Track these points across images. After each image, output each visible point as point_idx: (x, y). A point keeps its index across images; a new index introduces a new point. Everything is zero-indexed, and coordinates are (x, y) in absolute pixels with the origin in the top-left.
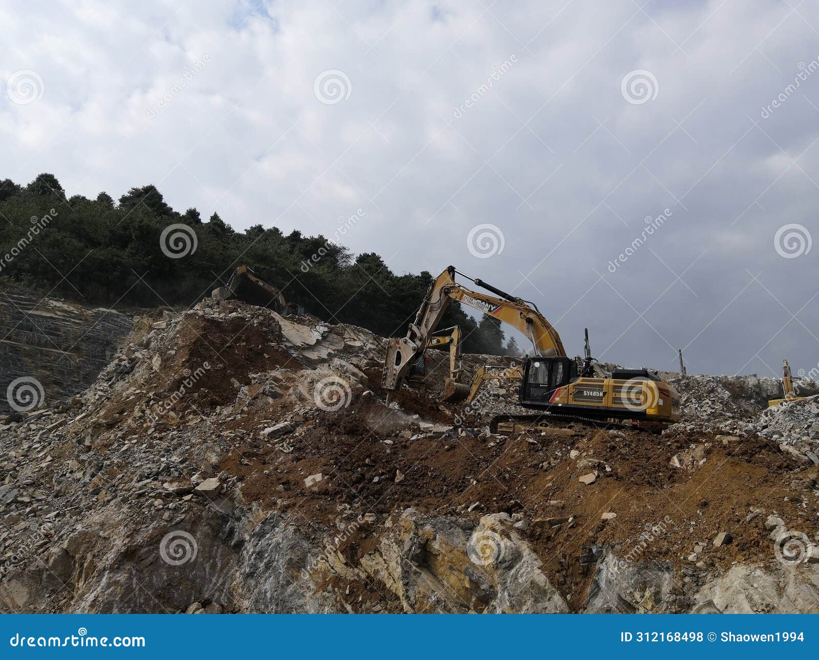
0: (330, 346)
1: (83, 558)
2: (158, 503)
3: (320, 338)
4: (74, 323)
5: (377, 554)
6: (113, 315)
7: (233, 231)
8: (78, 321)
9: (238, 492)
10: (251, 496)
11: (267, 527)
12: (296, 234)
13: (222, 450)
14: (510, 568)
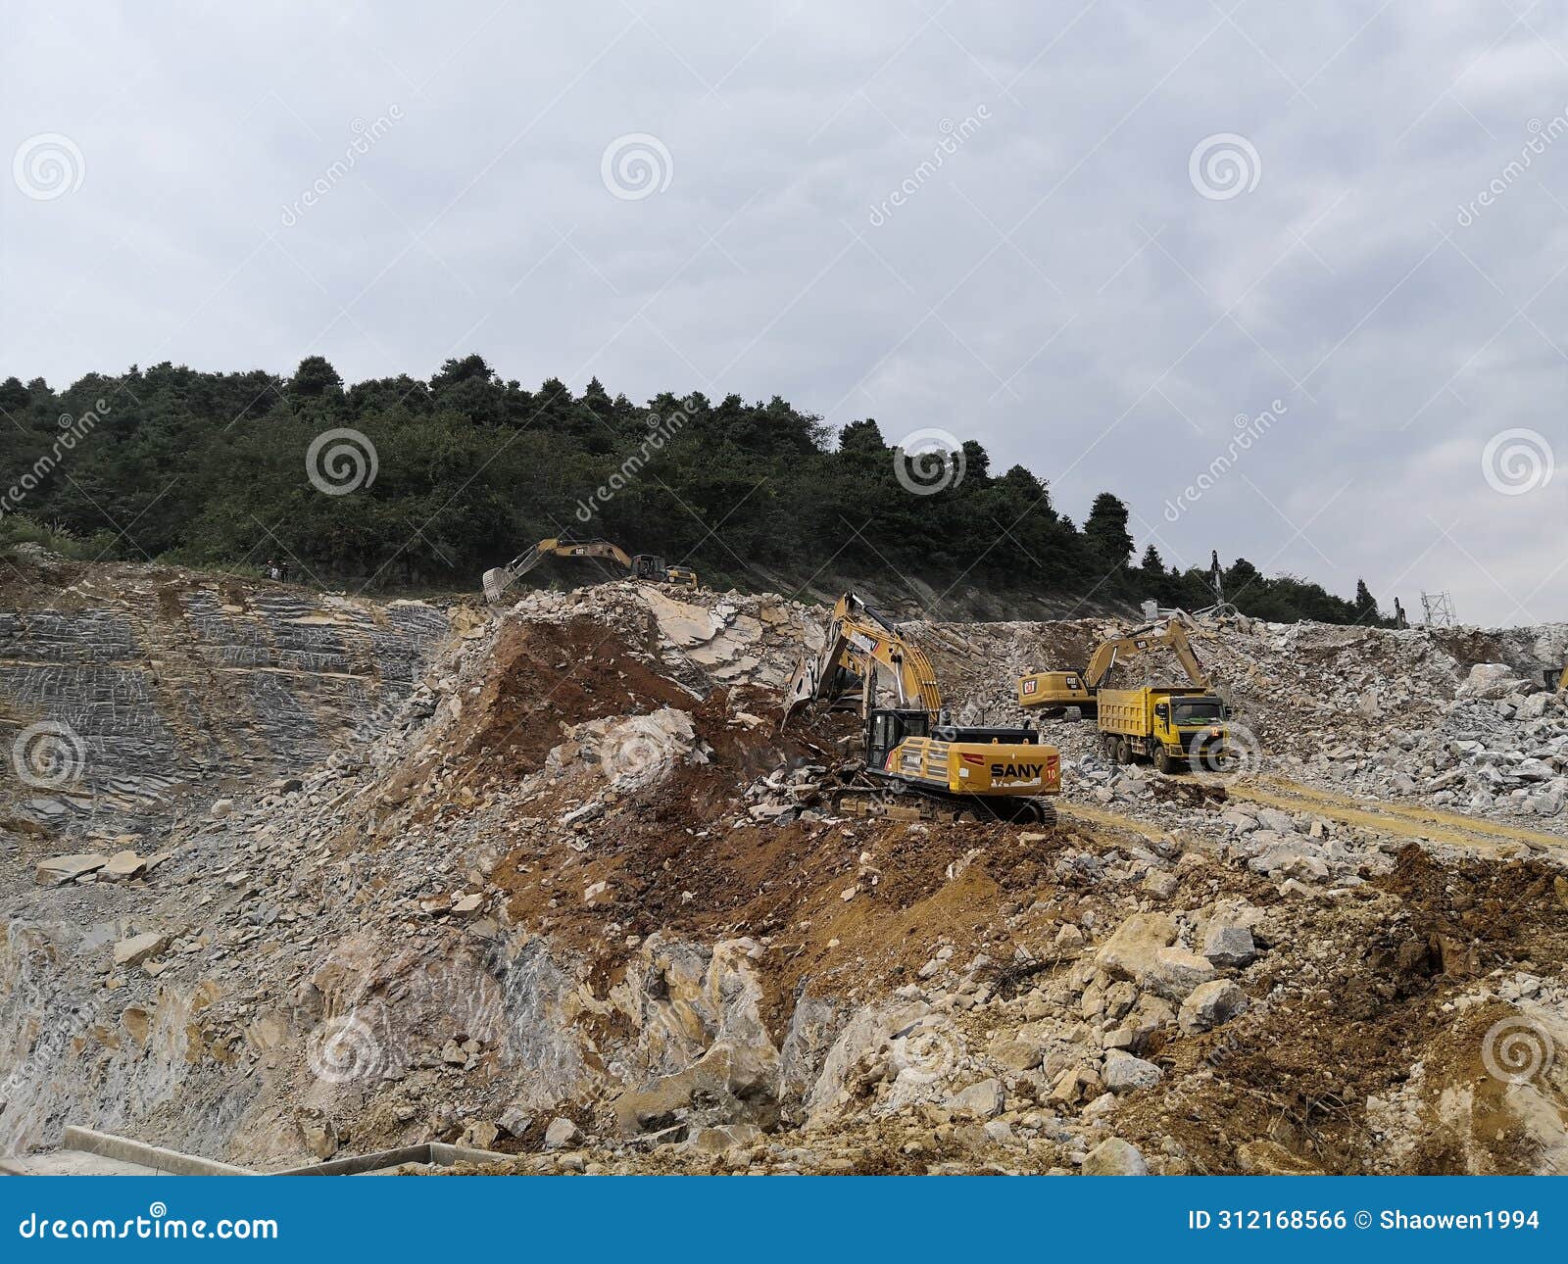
0: (740, 638)
1: (332, 993)
2: (410, 927)
3: (722, 626)
4: (362, 629)
5: (625, 985)
6: (417, 609)
7: (630, 405)
8: (367, 626)
9: (503, 911)
10: (518, 915)
11: (527, 954)
12: (732, 402)
13: (499, 853)
14: (732, 1001)
